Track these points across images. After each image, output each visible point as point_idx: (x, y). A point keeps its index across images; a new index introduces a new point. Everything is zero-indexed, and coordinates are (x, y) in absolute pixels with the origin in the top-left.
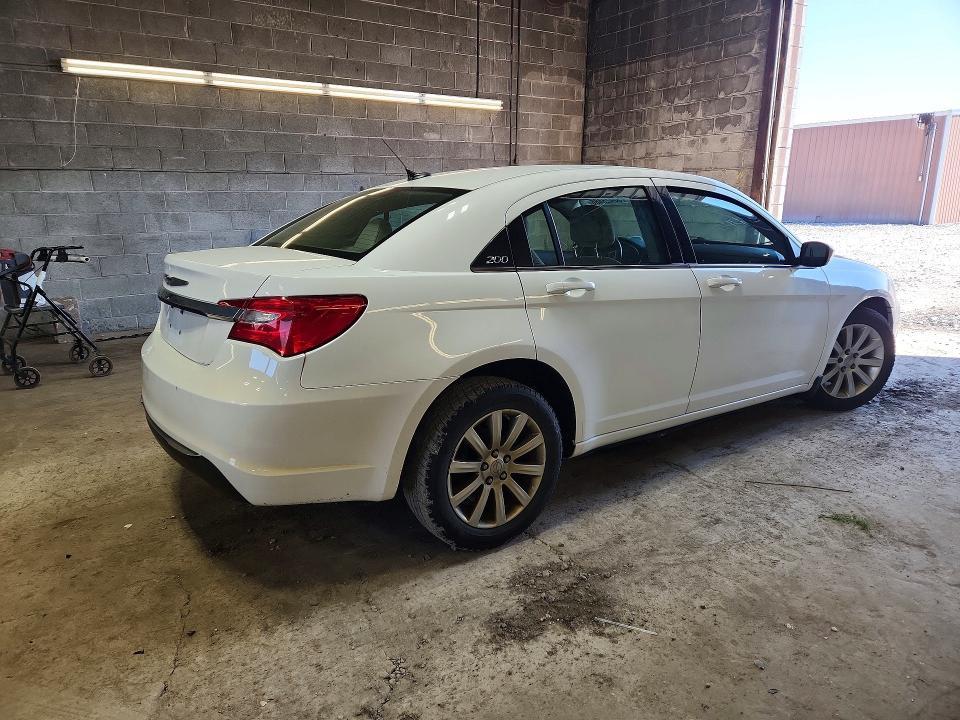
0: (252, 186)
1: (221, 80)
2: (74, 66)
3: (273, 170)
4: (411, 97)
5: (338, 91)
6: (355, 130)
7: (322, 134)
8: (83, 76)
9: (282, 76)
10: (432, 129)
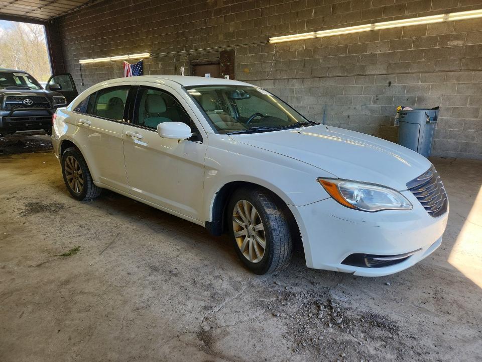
0: (330, 83)
1: (321, 34)
2: (273, 40)
3: (340, 75)
4: (438, 19)
5: (380, 26)
6: (392, 47)
7: (370, 53)
8: (276, 43)
9: (353, 25)
10: (457, 38)
